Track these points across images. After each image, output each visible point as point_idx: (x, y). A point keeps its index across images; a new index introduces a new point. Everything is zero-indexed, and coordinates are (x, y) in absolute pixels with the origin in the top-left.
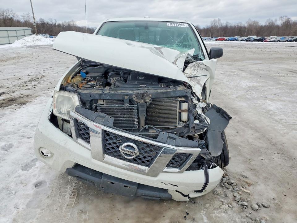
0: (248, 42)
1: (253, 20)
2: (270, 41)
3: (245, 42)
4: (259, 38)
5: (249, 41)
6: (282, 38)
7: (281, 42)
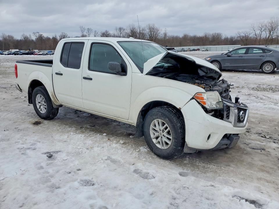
0: (17, 56)
1: (7, 35)
2: (40, 55)
3: (13, 56)
4: (27, 52)
5: (18, 54)
6: (49, 51)
7: (49, 55)
